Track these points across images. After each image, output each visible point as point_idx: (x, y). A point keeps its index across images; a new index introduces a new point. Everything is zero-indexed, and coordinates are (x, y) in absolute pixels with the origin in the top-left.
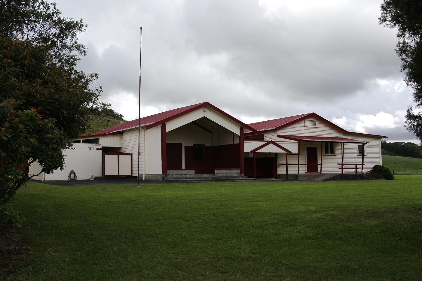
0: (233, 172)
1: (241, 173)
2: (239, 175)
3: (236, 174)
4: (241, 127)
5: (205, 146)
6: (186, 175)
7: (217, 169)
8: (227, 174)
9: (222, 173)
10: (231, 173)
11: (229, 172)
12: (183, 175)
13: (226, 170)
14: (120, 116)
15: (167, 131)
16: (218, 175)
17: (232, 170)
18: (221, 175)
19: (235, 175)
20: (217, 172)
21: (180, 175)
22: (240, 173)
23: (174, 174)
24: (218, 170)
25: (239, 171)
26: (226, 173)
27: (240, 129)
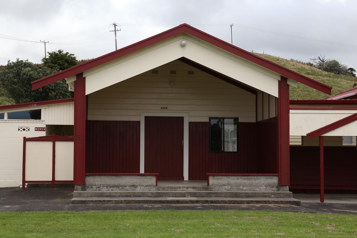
0: (257, 181)
1: (281, 184)
2: (275, 189)
3: (266, 186)
4: (282, 77)
5: (240, 121)
6: (134, 186)
7: (214, 176)
8: (241, 187)
9: (229, 184)
10: (251, 185)
11: (246, 181)
12: (125, 186)
13: (239, 177)
14: (350, 71)
15: (88, 92)
16: (216, 190)
17: (255, 177)
18: (224, 190)
19: (263, 190)
20: (212, 181)
21: (118, 186)
22: (277, 185)
23: (104, 186)
24: (216, 177)
25: (275, 180)
26: (238, 186)
27: (280, 83)
